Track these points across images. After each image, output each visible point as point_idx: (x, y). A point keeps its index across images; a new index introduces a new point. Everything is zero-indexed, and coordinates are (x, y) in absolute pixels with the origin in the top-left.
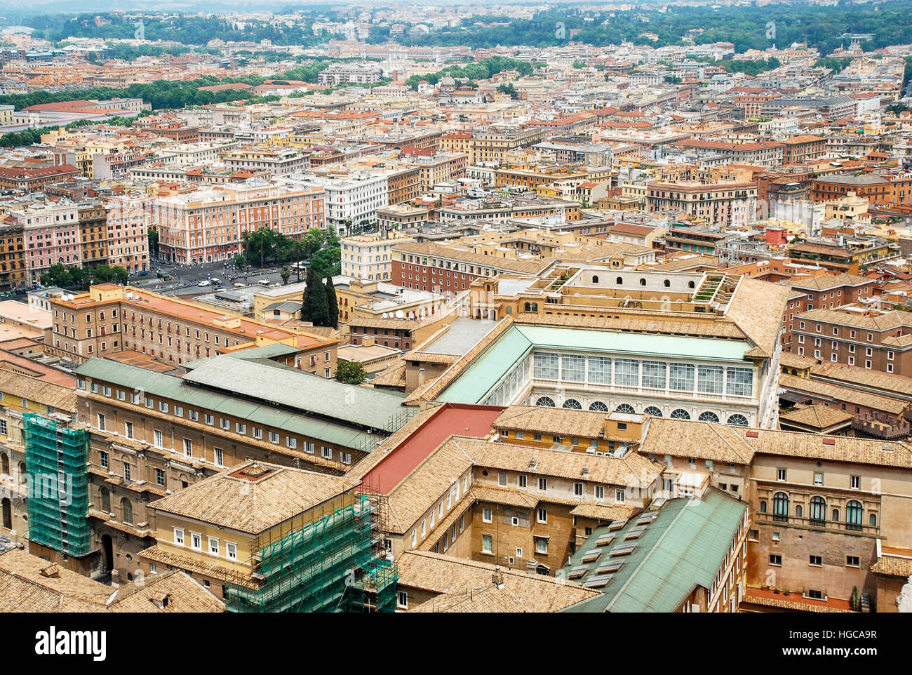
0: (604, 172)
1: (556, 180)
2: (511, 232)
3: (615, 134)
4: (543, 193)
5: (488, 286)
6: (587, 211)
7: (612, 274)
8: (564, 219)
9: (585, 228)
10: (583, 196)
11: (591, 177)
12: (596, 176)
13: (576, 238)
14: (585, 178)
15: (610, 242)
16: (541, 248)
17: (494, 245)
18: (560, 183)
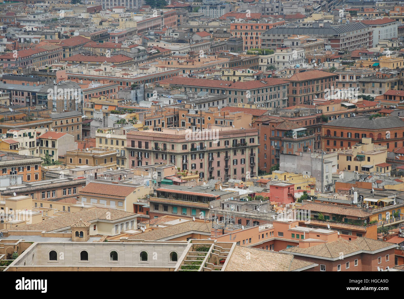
0: (72, 117)
1: (9, 129)
3: (85, 71)
6: (51, 168)
7: (74, 247)
8: (19, 180)
9: (48, 190)
10: (46, 149)
11: (56, 124)
12: (62, 124)
13: (36, 204)
14: (48, 127)
15: (80, 207)
18: (14, 134)
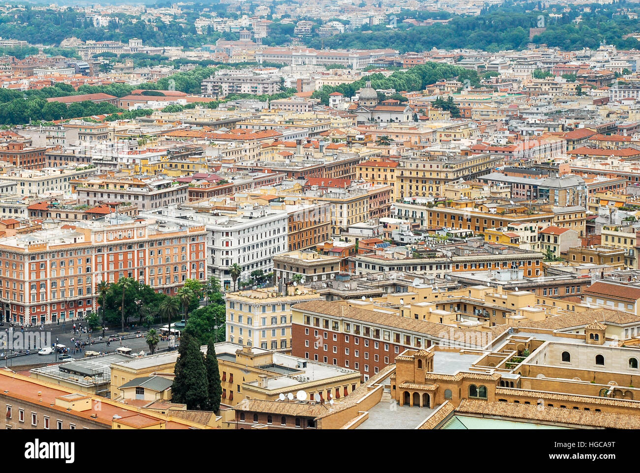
0: (575, 213)
1: (509, 222)
2: (450, 289)
3: (591, 164)
4: (493, 240)
5: (420, 361)
6: (554, 264)
7: (589, 350)
8: (521, 274)
9: (551, 286)
10: (547, 245)
11: (558, 219)
12: (564, 219)
13: (538, 300)
14: (549, 221)
15: (586, 307)
16: (491, 312)
17: (428, 306)
18: (515, 227)
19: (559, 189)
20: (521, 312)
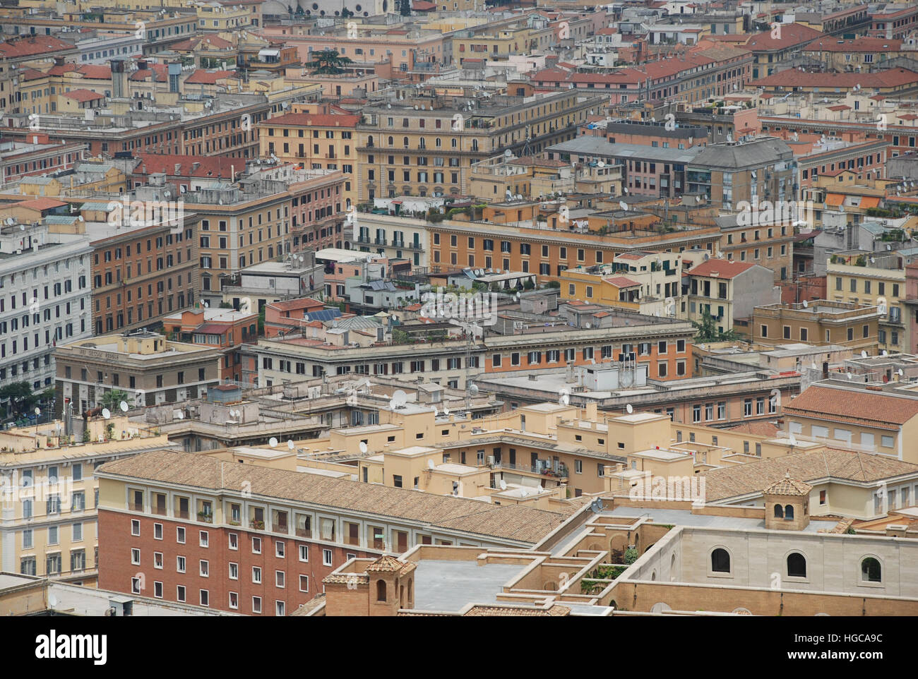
1: (618, 252)
2: (477, 414)
3: (805, 110)
4: (580, 296)
5: (381, 585)
6: (717, 347)
7: (771, 543)
8: (641, 375)
9: (709, 400)
10: (704, 302)
11: (730, 242)
12: (744, 240)
13: (679, 433)
14: (709, 247)
15: (786, 446)
16: (571, 465)
17: (424, 455)
18: (631, 263)
19: (733, 168)
20: (639, 463)
